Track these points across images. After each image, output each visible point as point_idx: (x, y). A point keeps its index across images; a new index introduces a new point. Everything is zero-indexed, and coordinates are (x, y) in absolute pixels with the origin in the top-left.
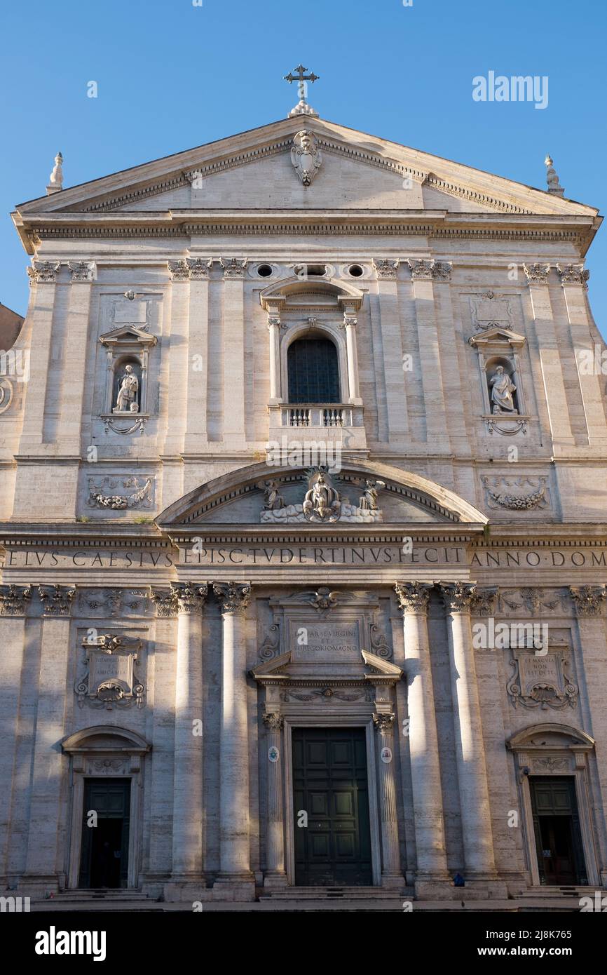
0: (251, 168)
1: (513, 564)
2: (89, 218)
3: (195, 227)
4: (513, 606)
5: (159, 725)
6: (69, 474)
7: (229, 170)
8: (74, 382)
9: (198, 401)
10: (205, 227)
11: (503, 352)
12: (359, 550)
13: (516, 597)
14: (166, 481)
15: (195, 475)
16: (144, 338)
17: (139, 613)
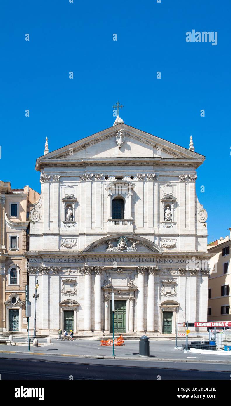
0: (104, 142)
1: (166, 262)
2: (59, 161)
3: (88, 164)
4: (164, 272)
5: (80, 300)
6: (57, 238)
7: (97, 143)
9: (89, 217)
10: (91, 164)
11: (169, 203)
12: (130, 259)
13: (165, 270)
14: (81, 240)
15: (89, 239)
16: (74, 199)
17: (75, 274)
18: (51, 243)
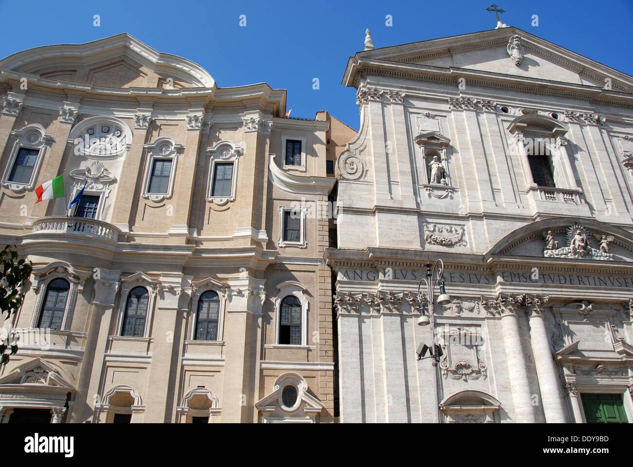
0: (484, 52)
5: (501, 390)
6: (412, 220)
7: (472, 52)
8: (404, 163)
9: (485, 181)
10: (469, 81)
12: (602, 278)
14: (474, 229)
15: (493, 226)
16: (444, 141)
17: (474, 314)
18: (399, 230)
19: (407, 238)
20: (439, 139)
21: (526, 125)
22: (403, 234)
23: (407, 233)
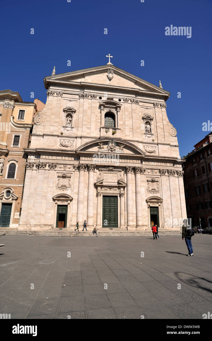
0: (98, 75)
1: (149, 164)
4: (149, 172)
5: (74, 194)
6: (55, 139)
7: (93, 75)
9: (85, 125)
10: (88, 87)
11: (149, 120)
14: (77, 141)
15: (84, 141)
16: (74, 110)
17: (70, 170)
18: (50, 142)
19: (52, 145)
20: (71, 110)
21: (105, 104)
22: (51, 143)
23: (53, 143)
